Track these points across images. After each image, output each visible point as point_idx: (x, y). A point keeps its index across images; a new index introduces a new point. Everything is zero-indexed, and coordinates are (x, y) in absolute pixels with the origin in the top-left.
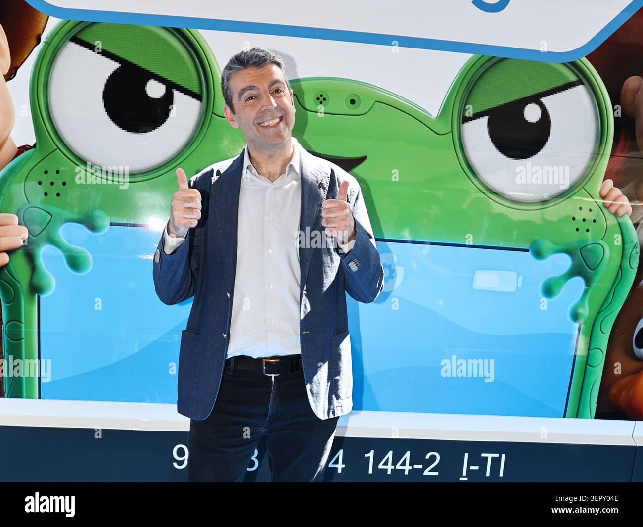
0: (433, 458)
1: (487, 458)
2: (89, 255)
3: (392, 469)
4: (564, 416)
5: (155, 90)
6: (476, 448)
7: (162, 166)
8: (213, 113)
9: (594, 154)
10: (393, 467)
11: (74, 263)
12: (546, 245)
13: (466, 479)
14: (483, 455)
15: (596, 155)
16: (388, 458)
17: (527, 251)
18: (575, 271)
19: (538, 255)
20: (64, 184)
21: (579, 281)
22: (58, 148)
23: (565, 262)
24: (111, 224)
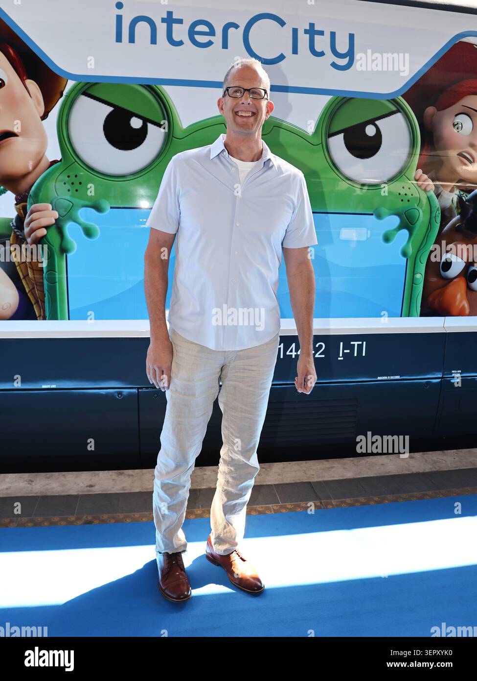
0: (321, 346)
1: (354, 344)
2: (97, 227)
3: (295, 355)
4: (401, 316)
5: (136, 123)
6: (347, 339)
7: (142, 170)
8: (173, 136)
9: (409, 154)
10: (296, 353)
11: (88, 232)
12: (384, 210)
13: (342, 359)
14: (352, 343)
15: (411, 155)
16: (292, 348)
17: (372, 214)
18: (402, 226)
19: (379, 217)
20: (80, 183)
21: (405, 232)
22: (76, 161)
23: (396, 221)
24: (111, 208)
